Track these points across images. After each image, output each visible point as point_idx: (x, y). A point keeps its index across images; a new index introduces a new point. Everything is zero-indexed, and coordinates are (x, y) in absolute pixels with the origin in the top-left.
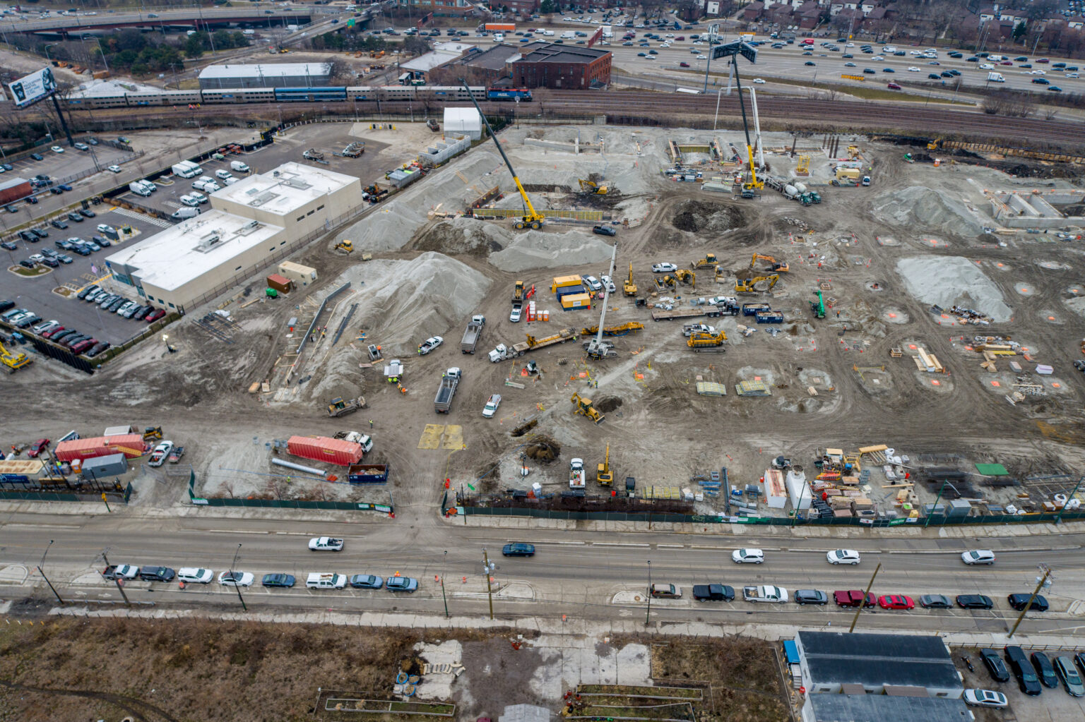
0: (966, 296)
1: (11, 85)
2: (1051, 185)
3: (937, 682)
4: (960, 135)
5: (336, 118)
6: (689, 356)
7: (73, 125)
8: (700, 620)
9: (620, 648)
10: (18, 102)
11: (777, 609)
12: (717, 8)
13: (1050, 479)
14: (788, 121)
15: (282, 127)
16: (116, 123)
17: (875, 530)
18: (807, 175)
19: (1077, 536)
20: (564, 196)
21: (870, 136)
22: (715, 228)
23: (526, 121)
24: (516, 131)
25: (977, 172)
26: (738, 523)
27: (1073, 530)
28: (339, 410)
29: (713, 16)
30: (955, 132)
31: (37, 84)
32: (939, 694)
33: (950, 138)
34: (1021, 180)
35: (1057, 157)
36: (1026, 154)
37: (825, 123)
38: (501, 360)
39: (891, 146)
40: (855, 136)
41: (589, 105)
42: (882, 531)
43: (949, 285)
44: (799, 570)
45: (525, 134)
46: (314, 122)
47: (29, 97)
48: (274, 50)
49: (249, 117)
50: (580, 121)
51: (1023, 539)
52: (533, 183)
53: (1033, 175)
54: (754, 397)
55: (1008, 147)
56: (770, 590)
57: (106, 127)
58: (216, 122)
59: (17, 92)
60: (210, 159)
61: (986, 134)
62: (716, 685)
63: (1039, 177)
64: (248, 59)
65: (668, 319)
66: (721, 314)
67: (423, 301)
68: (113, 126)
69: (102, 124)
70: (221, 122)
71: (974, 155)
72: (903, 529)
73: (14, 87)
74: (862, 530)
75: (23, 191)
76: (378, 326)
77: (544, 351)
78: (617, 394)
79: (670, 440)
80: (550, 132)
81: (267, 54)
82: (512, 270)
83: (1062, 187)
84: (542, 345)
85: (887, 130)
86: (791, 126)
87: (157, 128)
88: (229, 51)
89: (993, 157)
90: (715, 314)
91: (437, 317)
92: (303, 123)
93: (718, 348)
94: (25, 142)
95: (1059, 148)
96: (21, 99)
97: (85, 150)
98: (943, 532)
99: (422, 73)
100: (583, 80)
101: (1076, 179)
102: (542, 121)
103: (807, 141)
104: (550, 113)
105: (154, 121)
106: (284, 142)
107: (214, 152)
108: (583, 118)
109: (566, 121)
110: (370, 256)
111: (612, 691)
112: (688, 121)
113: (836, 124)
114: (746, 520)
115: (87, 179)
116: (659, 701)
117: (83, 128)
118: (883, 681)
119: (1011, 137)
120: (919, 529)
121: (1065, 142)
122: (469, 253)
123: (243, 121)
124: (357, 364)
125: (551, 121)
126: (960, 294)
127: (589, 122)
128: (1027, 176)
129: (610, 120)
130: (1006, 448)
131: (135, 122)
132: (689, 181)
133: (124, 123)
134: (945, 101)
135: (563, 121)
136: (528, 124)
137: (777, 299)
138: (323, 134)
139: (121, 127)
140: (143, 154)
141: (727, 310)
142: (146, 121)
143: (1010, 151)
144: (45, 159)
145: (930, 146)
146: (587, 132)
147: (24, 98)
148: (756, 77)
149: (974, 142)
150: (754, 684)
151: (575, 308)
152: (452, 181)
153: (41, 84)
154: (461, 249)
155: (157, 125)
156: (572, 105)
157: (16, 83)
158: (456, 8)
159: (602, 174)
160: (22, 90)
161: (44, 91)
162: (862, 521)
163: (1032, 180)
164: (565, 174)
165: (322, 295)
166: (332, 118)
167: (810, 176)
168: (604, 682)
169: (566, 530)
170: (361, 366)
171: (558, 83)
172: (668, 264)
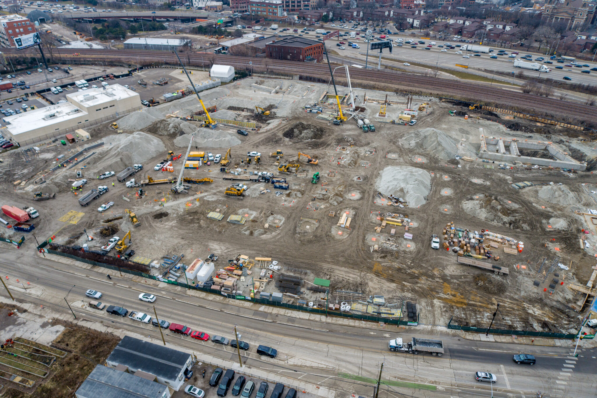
0: (402, 190)
1: (14, 39)
2: (530, 137)
3: (165, 375)
4: (494, 103)
5: (169, 66)
6: (223, 199)
7: (53, 60)
8: (102, 322)
9: (52, 326)
10: (18, 47)
11: (141, 326)
12: (418, 23)
13: (349, 293)
14: (397, 86)
15: (141, 68)
16: (71, 61)
17: (228, 299)
18: (384, 116)
19: (333, 326)
20: (249, 114)
21: (441, 99)
22: (303, 138)
23: (259, 75)
24: (251, 79)
25: (490, 125)
26: (164, 282)
27: (333, 322)
28: (38, 197)
29: (416, 28)
30: (492, 101)
31: (30, 39)
32: (166, 382)
33: (487, 104)
34: (512, 132)
35: (549, 121)
36: (531, 118)
37: (418, 89)
38: (131, 187)
39: (450, 105)
40: (433, 98)
41: (295, 70)
42: (231, 301)
43: (395, 183)
44: (170, 310)
45: (255, 82)
46: (158, 67)
47: (24, 45)
48: (172, 32)
49: (130, 63)
50: (286, 77)
51: (303, 321)
52: (236, 106)
53: (521, 130)
54: (234, 224)
55: (520, 113)
56: (140, 315)
57: (67, 62)
58: (115, 64)
59: (17, 42)
60: (98, 80)
61: (511, 104)
62: (76, 352)
63: (525, 131)
64: (159, 36)
65: (230, 179)
66: (259, 181)
67: (119, 154)
68: (70, 62)
69: (65, 61)
70: (117, 64)
71: (496, 115)
72: (243, 302)
73: (16, 40)
74: (222, 298)
75: (8, 86)
76: (94, 163)
77: (155, 186)
78: (169, 211)
79: (172, 237)
80: (267, 82)
81: (169, 34)
82: (180, 146)
83: (536, 139)
84: (156, 183)
85: (452, 96)
86: (398, 89)
87: (89, 65)
88: (155, 32)
89: (507, 118)
90: (256, 180)
91: (120, 162)
92: (153, 67)
93: (238, 197)
94: (28, 66)
95: (552, 116)
96: (19, 45)
97: (51, 72)
98: (263, 308)
99: (228, 47)
100: (301, 56)
101: (549, 135)
102: (267, 76)
103: (403, 98)
104: (271, 72)
105: (88, 61)
106: (138, 76)
107: (101, 77)
108: (288, 76)
109: (279, 77)
110: (121, 131)
111: (29, 343)
112: (342, 82)
113: (424, 90)
114: (167, 281)
115: (40, 85)
116: (44, 353)
117: (57, 62)
118: (139, 368)
119: (525, 107)
120: (252, 304)
121: (558, 113)
122: (168, 135)
123: (126, 64)
124: (67, 179)
125: (271, 76)
126: (399, 189)
127: (291, 78)
128: (517, 130)
129: (301, 78)
130: (343, 273)
131: (80, 61)
132: (314, 113)
133: (75, 61)
134: (508, 83)
135: (277, 77)
136: (259, 76)
137: (298, 178)
138: (158, 73)
139: (74, 62)
140: (73, 75)
141: (262, 179)
142: (84, 61)
143: (521, 115)
144: (32, 74)
145: (470, 108)
146: (286, 83)
147: (21, 45)
148: (405, 62)
149: (501, 108)
150: (93, 356)
151: (190, 168)
152: (192, 100)
153: (32, 40)
154: (166, 133)
155: (89, 63)
156: (287, 69)
157: (17, 38)
158: (278, 17)
159: (276, 105)
160: (21, 41)
161: (33, 43)
162: (222, 293)
163: (519, 133)
164: (254, 103)
165: (86, 146)
166: (167, 66)
167: (386, 117)
168: (30, 339)
169: (85, 269)
170: (69, 180)
171: (289, 57)
172: (255, 152)
